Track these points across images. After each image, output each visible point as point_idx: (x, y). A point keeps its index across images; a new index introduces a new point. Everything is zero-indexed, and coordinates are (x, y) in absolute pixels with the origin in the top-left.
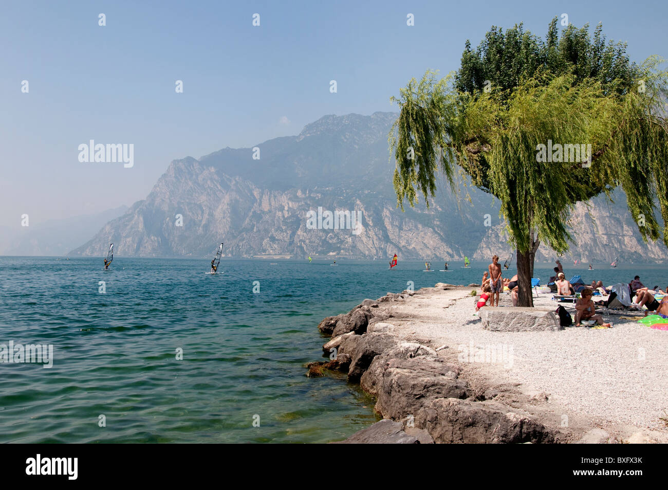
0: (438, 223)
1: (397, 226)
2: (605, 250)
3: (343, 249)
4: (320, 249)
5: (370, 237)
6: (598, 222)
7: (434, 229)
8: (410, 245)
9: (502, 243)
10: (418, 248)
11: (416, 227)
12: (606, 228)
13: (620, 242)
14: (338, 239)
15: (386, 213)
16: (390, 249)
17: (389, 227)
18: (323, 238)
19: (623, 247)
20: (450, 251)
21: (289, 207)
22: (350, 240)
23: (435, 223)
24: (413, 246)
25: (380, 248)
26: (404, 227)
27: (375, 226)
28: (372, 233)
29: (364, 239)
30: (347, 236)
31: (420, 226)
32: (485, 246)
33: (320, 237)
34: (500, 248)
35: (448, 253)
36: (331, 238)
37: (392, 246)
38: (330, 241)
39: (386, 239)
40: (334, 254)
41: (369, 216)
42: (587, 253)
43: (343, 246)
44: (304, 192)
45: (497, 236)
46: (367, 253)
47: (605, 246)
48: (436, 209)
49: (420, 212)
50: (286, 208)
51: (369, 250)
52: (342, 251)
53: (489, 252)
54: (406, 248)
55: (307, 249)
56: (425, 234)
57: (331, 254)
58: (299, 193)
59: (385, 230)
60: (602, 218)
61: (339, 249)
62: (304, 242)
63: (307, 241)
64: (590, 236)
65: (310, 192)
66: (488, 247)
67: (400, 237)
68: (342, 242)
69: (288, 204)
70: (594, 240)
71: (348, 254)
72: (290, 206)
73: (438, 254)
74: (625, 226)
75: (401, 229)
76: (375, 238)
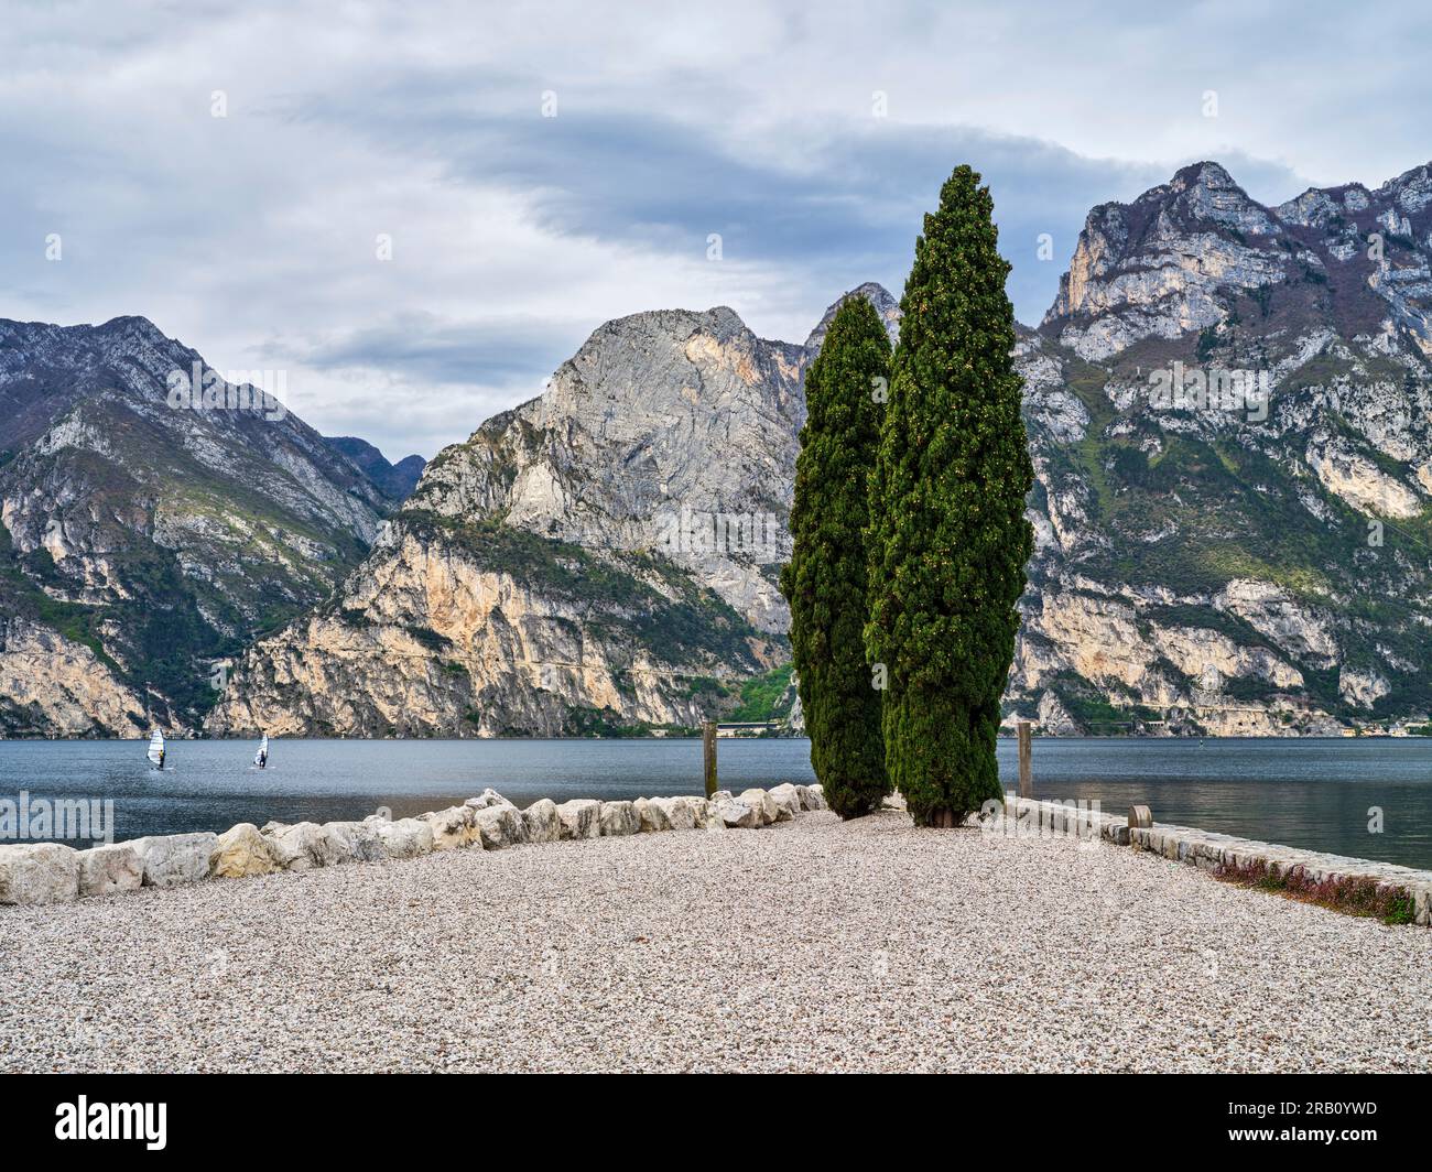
0: (112, 632)
6: (522, 631)
7: (97, 648)
8: (22, 693)
9: (280, 686)
10: (46, 701)
11: (45, 642)
12: (540, 648)
13: (574, 682)
19: (580, 695)
20: (138, 709)
23: (104, 630)
24: (32, 695)
26: (8, 643)
31: (56, 640)
32: (235, 695)
34: (274, 701)
35: (131, 715)
45: (269, 668)
47: (535, 692)
48: (112, 593)
49: (65, 599)
53: (245, 712)
56: (70, 662)
60: (532, 620)
64: (503, 666)
66: (243, 698)
70: (513, 678)
73: (104, 719)
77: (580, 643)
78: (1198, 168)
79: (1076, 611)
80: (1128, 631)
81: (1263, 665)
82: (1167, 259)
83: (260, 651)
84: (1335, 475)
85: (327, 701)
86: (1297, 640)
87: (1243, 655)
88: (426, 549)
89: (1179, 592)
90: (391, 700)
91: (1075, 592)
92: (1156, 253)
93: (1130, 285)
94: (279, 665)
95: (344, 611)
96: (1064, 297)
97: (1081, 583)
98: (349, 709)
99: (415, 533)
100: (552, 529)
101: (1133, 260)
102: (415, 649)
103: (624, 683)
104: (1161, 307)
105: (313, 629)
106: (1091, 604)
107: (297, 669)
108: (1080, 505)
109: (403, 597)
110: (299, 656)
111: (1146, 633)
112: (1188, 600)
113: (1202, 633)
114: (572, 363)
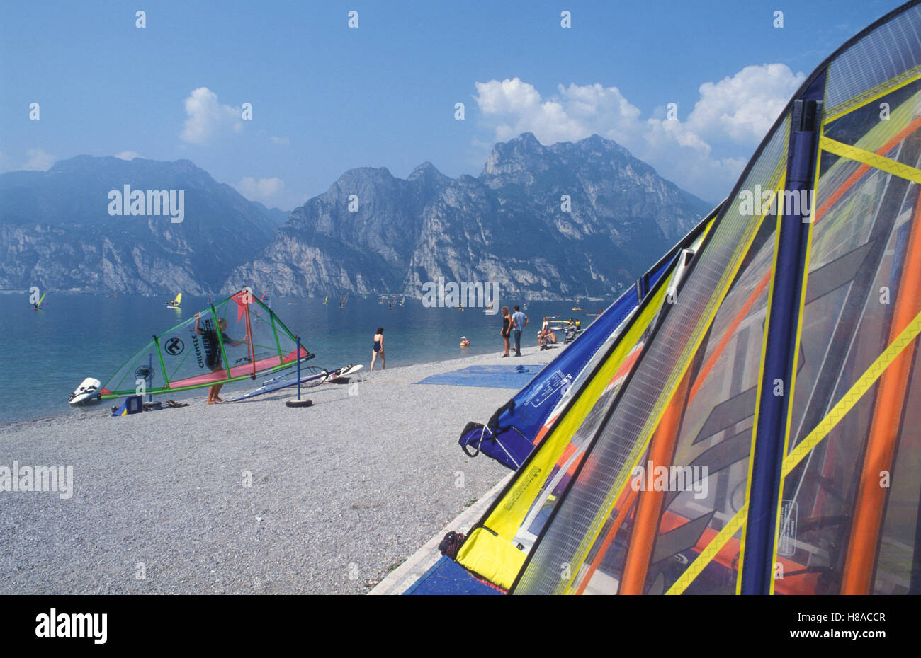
0: (189, 263)
1: (147, 264)
2: (327, 287)
3: (88, 285)
4: (61, 284)
5: (118, 274)
6: (322, 266)
7: (184, 268)
8: (160, 282)
9: (245, 281)
10: (168, 284)
11: (167, 266)
12: (328, 271)
13: (338, 281)
14: (83, 274)
15: (136, 251)
16: (140, 285)
17: (140, 265)
18: (66, 274)
19: (341, 285)
20: (199, 287)
21: (24, 241)
22: (96, 276)
23: (186, 262)
24: (163, 282)
25: (130, 285)
26: (155, 265)
27: (123, 264)
28: (120, 270)
29: (112, 275)
30: (93, 273)
31: (170, 265)
32: (230, 283)
33: (63, 273)
35: (197, 289)
36: (75, 273)
37: (142, 282)
38: (74, 277)
39: (137, 276)
40: (78, 289)
41: (118, 254)
42: (313, 290)
43: (88, 282)
44: (44, 227)
45: (241, 275)
46: (115, 288)
47: (326, 284)
48: (187, 250)
49: (172, 252)
50: (21, 242)
51: (118, 287)
52: (87, 287)
53: (234, 289)
54: (157, 285)
55: (47, 284)
56: (176, 272)
57: (74, 289)
58: (39, 229)
59: (135, 268)
60: (325, 262)
61: (84, 285)
62: (44, 277)
64: (316, 276)
65: (52, 227)
66: (233, 284)
67: (150, 274)
68: (87, 278)
69: (24, 238)
70: (319, 279)
71: (93, 289)
72: (27, 240)
73: (187, 290)
74: (342, 269)
75: (151, 266)
76: (124, 274)
77: (340, 270)
78: (526, 133)
79: (489, 264)
80: (503, 269)
81: (540, 281)
82: (517, 160)
83: (238, 270)
84: (561, 227)
85: (261, 286)
86: (550, 274)
87: (535, 278)
88: (291, 239)
89: (518, 259)
90: (281, 286)
91: (489, 258)
92: (514, 159)
93: (505, 168)
94: (245, 275)
95: (265, 257)
96: (486, 169)
97: (491, 256)
98: (267, 288)
99: (287, 234)
100: (331, 235)
101: (506, 160)
102: (287, 270)
103: (353, 281)
104: (515, 175)
105: (255, 263)
106: (493, 262)
107: (250, 275)
108: (490, 233)
109: (284, 254)
110: (251, 271)
111: (508, 270)
112: (521, 261)
113: (524, 271)
114: (336, 183)
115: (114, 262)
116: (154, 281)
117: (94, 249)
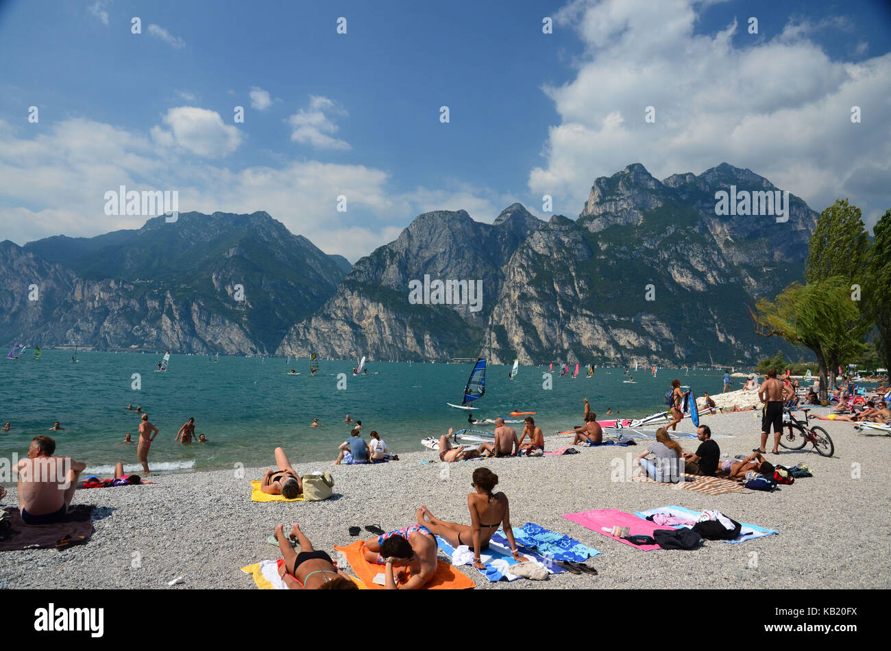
0: (246, 319)
1: (204, 321)
2: (390, 350)
3: (147, 342)
4: (123, 341)
5: (175, 331)
6: (385, 323)
7: (240, 325)
8: (216, 340)
9: (301, 340)
10: (223, 343)
11: (223, 322)
12: (391, 330)
13: (403, 342)
14: (144, 331)
15: (195, 307)
16: (195, 343)
17: (196, 321)
18: (129, 330)
19: (405, 347)
20: (254, 347)
21: (100, 298)
22: (154, 333)
23: (243, 319)
24: (219, 341)
25: (185, 342)
26: (211, 323)
27: (181, 320)
28: (177, 327)
29: (169, 333)
30: (152, 329)
31: (227, 322)
33: (126, 330)
34: (299, 345)
35: (251, 349)
36: (137, 330)
37: (197, 340)
38: (135, 334)
39: (193, 333)
40: (136, 346)
41: (177, 310)
42: (374, 351)
43: (146, 339)
44: (117, 283)
45: (298, 334)
46: (171, 346)
47: (389, 345)
48: (247, 306)
50: (97, 299)
51: (173, 344)
52: (145, 344)
53: (290, 349)
54: (212, 343)
55: (111, 341)
56: (231, 330)
57: (133, 346)
58: (112, 284)
59: (192, 325)
60: (389, 320)
61: (143, 342)
62: (109, 333)
63: (112, 333)
64: (378, 336)
65: (124, 282)
66: (289, 344)
67: (206, 331)
68: (147, 335)
69: (100, 294)
70: (382, 340)
71: (150, 347)
72: (102, 296)
73: (242, 350)
74: (408, 329)
75: (208, 323)
76: (180, 331)
77: (406, 329)
78: (634, 165)
79: (583, 322)
80: (600, 329)
81: (647, 343)
82: (622, 197)
83: (295, 328)
84: (678, 275)
85: (317, 346)
86: (660, 334)
87: (641, 339)
88: (353, 293)
89: (619, 316)
90: (339, 346)
91: (582, 315)
92: (618, 195)
93: (608, 206)
94: (302, 334)
95: (324, 314)
96: (586, 210)
97: (584, 312)
98: (324, 349)
99: (349, 288)
100: (398, 288)
101: (609, 197)
102: (347, 328)
103: (420, 342)
104: (619, 214)
105: (313, 321)
106: (587, 319)
107: (307, 334)
108: (585, 283)
109: (344, 310)
110: (308, 330)
111: (606, 330)
112: (622, 319)
113: (627, 331)
114: (407, 229)
115: (172, 318)
116: (210, 339)
117: (156, 304)
